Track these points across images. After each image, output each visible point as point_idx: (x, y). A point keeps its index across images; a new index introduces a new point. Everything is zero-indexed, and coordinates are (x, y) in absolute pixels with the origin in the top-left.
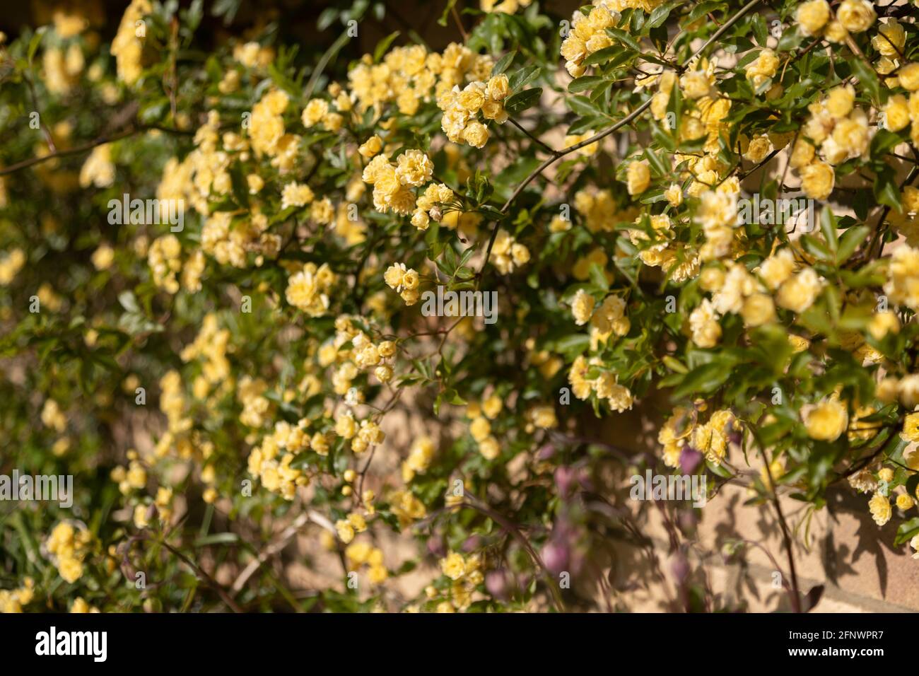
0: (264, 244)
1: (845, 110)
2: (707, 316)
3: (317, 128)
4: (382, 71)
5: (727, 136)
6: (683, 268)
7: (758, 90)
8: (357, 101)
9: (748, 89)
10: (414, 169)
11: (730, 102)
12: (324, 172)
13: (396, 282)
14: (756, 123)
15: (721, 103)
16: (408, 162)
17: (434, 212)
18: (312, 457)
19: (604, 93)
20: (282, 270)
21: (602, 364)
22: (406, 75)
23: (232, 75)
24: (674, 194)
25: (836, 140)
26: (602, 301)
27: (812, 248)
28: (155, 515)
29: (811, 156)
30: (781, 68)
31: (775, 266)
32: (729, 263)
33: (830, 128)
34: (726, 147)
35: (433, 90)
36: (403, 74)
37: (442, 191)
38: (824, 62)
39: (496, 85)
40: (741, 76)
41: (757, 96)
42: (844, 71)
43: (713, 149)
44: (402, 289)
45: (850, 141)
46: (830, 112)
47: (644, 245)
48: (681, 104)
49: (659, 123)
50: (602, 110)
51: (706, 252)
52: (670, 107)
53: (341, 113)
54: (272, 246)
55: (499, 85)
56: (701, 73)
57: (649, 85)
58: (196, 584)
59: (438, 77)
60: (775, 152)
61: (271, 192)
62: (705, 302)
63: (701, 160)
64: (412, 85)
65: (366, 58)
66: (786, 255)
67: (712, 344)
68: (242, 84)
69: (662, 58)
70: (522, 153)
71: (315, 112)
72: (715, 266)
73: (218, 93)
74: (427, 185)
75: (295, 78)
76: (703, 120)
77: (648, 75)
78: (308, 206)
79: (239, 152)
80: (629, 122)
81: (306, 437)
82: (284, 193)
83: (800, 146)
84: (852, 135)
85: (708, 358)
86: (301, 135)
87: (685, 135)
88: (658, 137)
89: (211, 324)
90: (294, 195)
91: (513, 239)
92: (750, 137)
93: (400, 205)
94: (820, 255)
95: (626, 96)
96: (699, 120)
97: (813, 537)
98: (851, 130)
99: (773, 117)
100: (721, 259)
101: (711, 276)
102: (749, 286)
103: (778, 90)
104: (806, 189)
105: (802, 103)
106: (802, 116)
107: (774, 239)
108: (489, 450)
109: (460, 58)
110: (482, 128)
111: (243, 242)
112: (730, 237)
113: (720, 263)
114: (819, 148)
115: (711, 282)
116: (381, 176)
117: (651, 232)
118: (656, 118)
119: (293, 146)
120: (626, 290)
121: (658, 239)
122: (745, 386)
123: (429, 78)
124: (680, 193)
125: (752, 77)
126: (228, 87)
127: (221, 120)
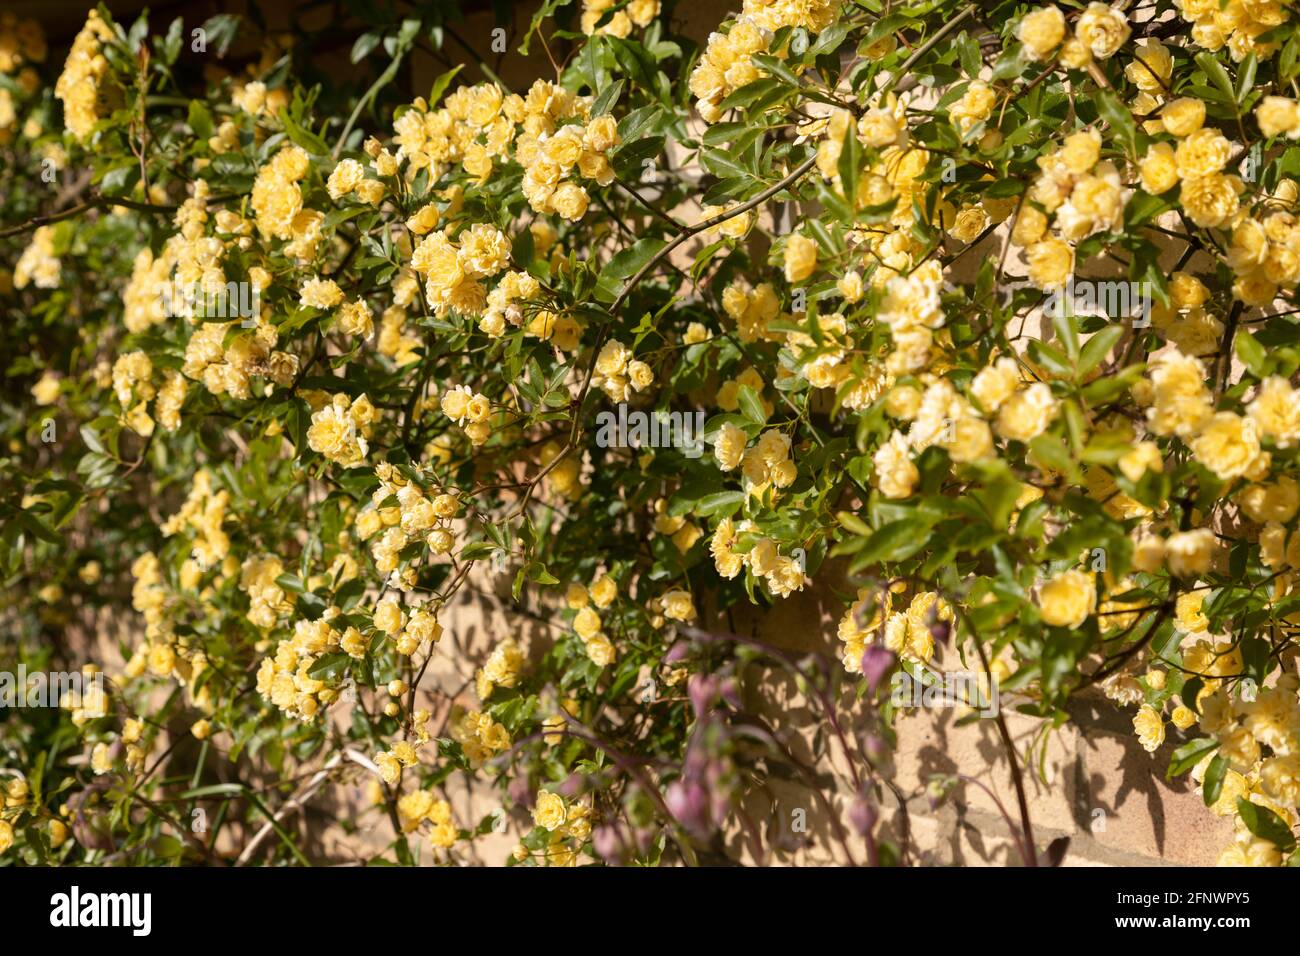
0: (275, 365)
1: (1089, 163)
2: (899, 454)
3: (349, 200)
4: (441, 120)
5: (923, 202)
6: (865, 389)
7: (966, 137)
8: (406, 162)
9: (954, 136)
10: (484, 251)
11: (927, 153)
12: (360, 263)
13: (457, 413)
14: (967, 186)
15: (915, 155)
16: (475, 242)
17: (512, 313)
18: (342, 661)
19: (753, 146)
20: (300, 403)
21: (757, 529)
22: (475, 125)
23: (227, 127)
24: (850, 285)
25: (1076, 206)
26: (757, 440)
27: (1045, 360)
28: (122, 753)
29: (1042, 230)
30: (999, 108)
31: (993, 381)
32: (928, 378)
33: (1068, 190)
34: (922, 218)
35: (513, 146)
36: (469, 122)
37: (523, 283)
38: (1061, 100)
39: (599, 131)
40: (942, 118)
41: (965, 145)
42: (1088, 113)
43: (905, 220)
44: (466, 421)
45: (1097, 207)
46: (1068, 166)
47: (808, 355)
48: (859, 155)
49: (828, 184)
50: (751, 171)
51: (894, 363)
52: (844, 162)
53: (383, 179)
54: (285, 370)
55: (603, 130)
56: (886, 111)
57: (815, 134)
58: (182, 852)
59: (519, 128)
60: (993, 227)
61: (283, 292)
62: (897, 434)
63: (888, 238)
64: (482, 139)
65: (419, 102)
66: (1007, 365)
67: (906, 493)
68: (242, 139)
69: (831, 95)
70: (641, 233)
71: (346, 176)
72: (908, 384)
73: (208, 153)
74: (502, 273)
75: (316, 130)
76: (890, 179)
77: (814, 120)
78: (334, 309)
79: (238, 236)
80: (787, 186)
81: (333, 632)
82: (301, 292)
83: (1026, 215)
84: (1097, 199)
85: (900, 513)
86: (326, 211)
87: (864, 199)
88: (828, 203)
89: (203, 483)
90: (316, 293)
91: (630, 353)
92: (957, 206)
93: (464, 301)
94: (1056, 368)
95: (784, 150)
96: (885, 178)
97: (1055, 766)
98: (1097, 191)
99: (988, 177)
100: (917, 372)
101: (902, 397)
102: (957, 409)
103: (995, 138)
104: (1035, 276)
105: (1028, 154)
106: (1026, 174)
107: (991, 347)
108: (600, 654)
109: (550, 99)
110: (578, 193)
111: (244, 363)
112: (928, 342)
113: (915, 378)
114: (1052, 218)
115: (904, 406)
116: (436, 260)
117: (817, 336)
118: (825, 176)
119: (314, 228)
120: (791, 423)
121: (827, 344)
122: (953, 551)
123: (507, 129)
124: (859, 283)
125: (958, 119)
126: (221, 144)
127: (212, 191)
